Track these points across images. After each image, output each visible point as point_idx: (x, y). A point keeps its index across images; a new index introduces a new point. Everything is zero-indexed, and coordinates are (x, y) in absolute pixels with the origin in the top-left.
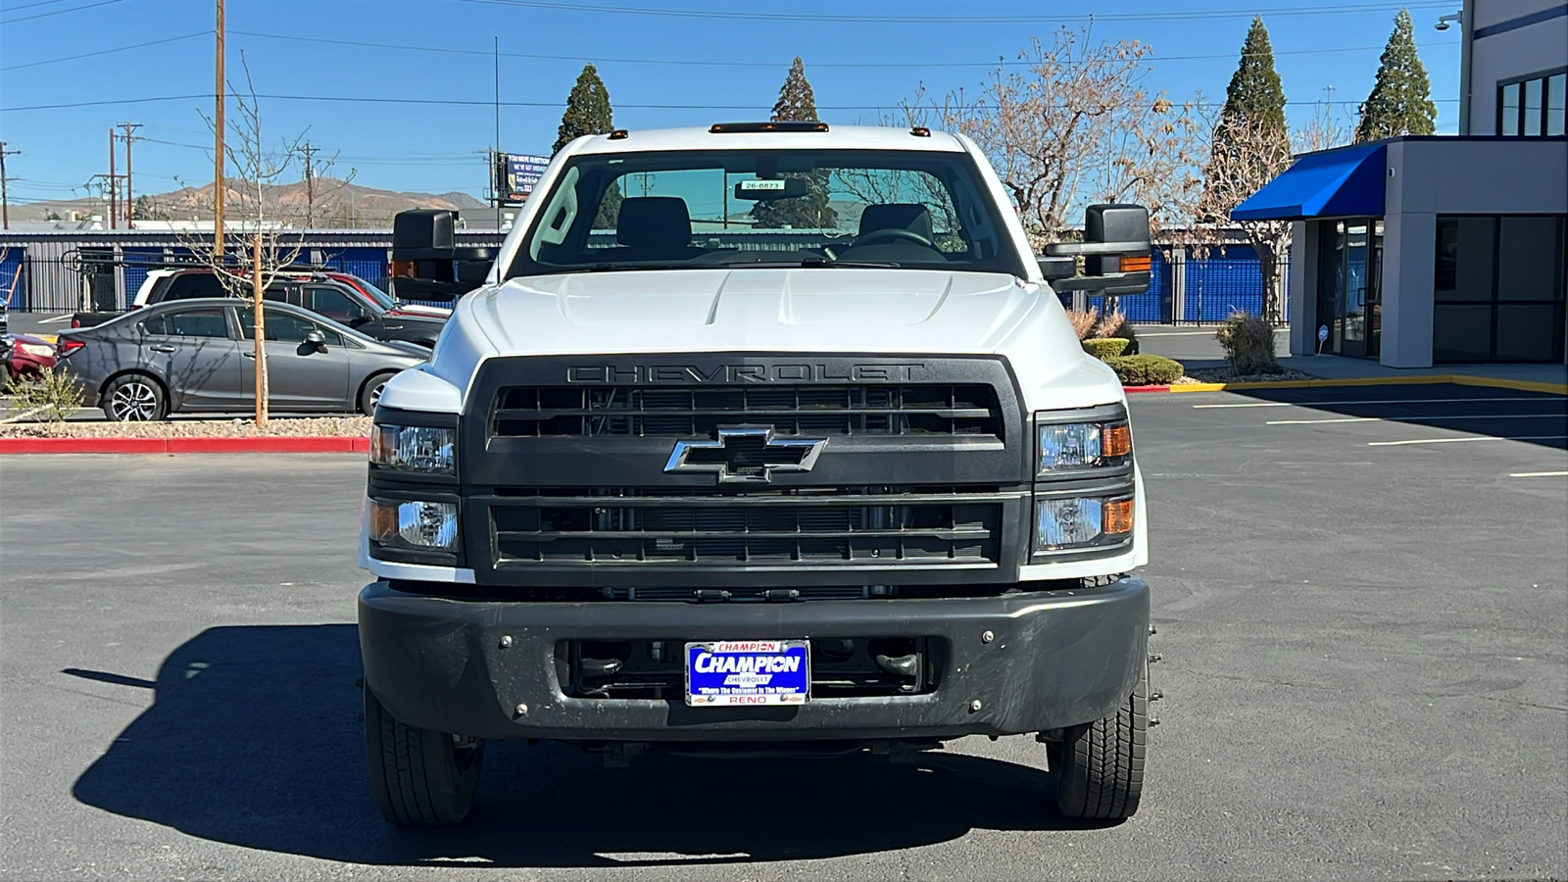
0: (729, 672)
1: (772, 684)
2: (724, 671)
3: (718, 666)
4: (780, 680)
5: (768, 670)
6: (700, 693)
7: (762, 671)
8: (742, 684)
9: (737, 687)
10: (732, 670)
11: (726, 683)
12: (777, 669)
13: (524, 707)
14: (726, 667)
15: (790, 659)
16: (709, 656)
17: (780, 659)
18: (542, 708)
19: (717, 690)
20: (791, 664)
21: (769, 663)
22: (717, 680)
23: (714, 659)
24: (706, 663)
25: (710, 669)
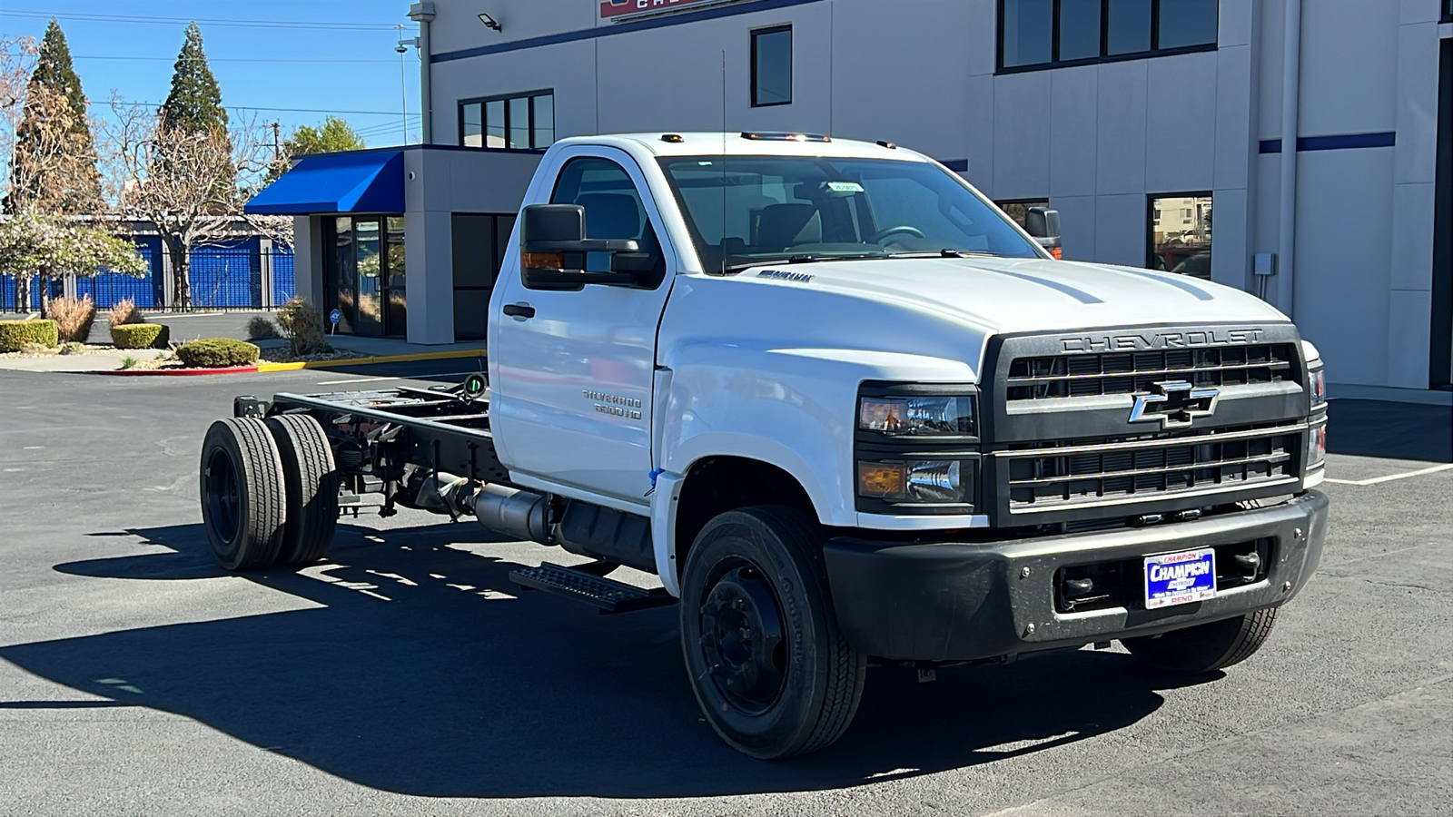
0: (1171, 579)
1: (1196, 585)
2: (1168, 578)
3: (1165, 574)
4: (1202, 580)
5: (1192, 574)
6: (1154, 597)
7: (1190, 576)
8: (1179, 588)
9: (1175, 590)
10: (1173, 577)
11: (1169, 587)
12: (1197, 573)
13: (1032, 625)
14: (1169, 575)
15: (1203, 563)
16: (1158, 567)
17: (1198, 564)
18: (1044, 625)
19: (1163, 594)
20: (1204, 568)
21: (1191, 568)
22: (1161, 586)
23: (1161, 570)
24: (1157, 573)
25: (1160, 578)
